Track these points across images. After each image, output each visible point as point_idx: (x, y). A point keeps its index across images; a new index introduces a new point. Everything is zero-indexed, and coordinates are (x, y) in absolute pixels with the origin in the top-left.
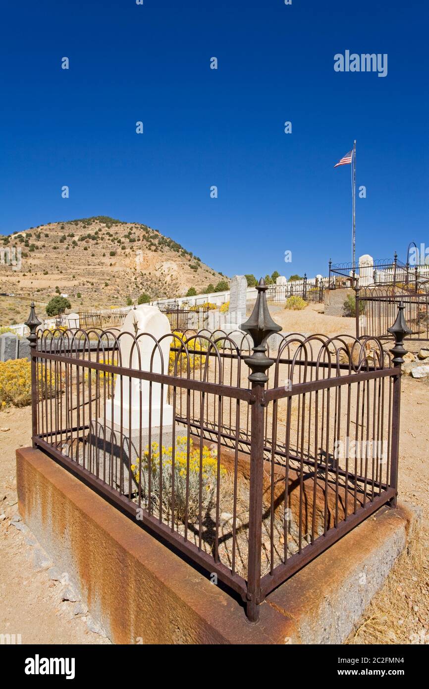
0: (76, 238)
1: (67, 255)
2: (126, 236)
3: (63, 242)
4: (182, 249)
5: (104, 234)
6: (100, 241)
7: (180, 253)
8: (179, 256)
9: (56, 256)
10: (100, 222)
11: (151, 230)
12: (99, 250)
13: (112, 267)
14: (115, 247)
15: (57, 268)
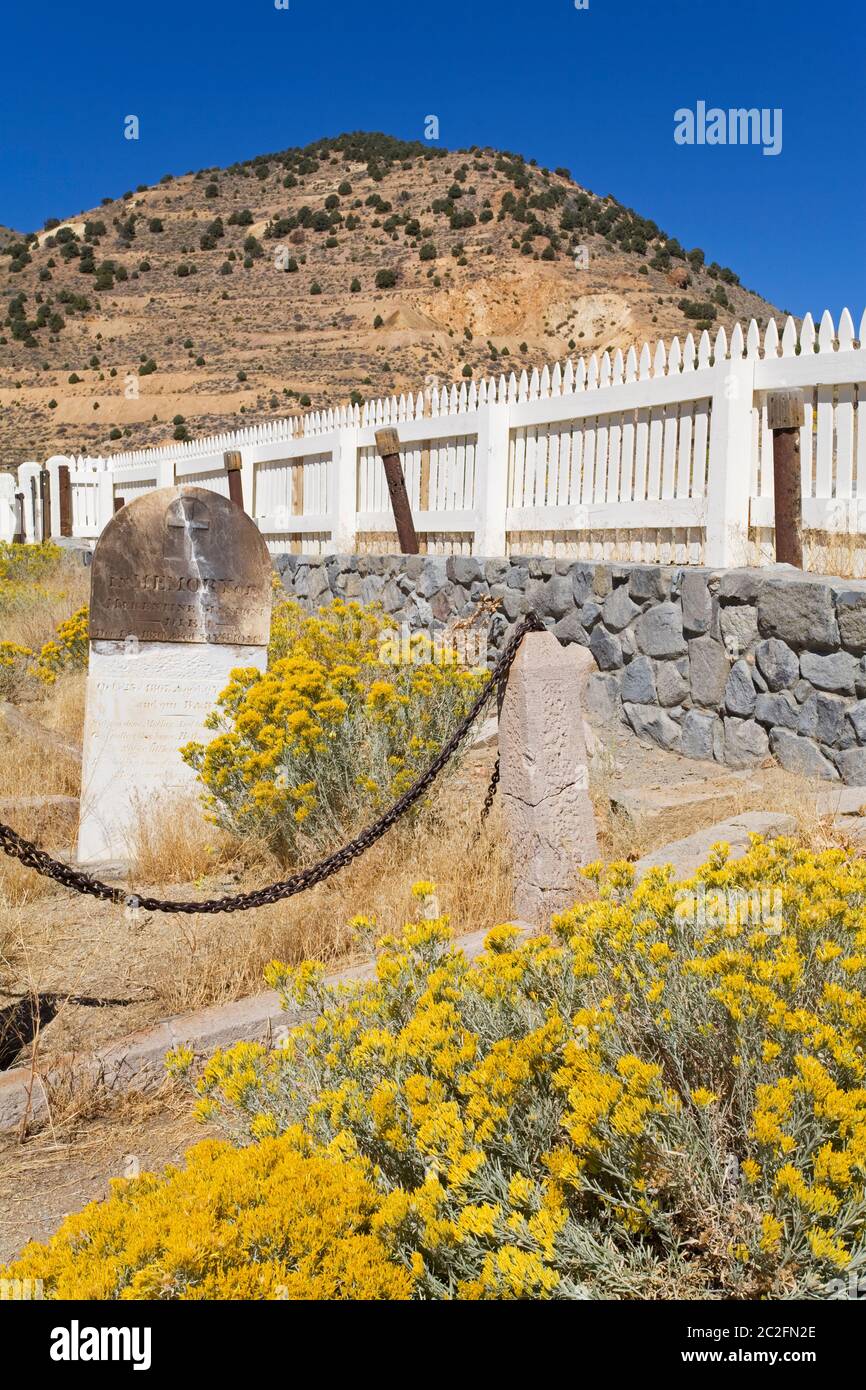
0: (258, 230)
1: (225, 297)
2: (439, 207)
3: (214, 247)
4: (663, 238)
5: (359, 204)
6: (343, 234)
7: (651, 255)
8: (643, 271)
9: (187, 302)
10: (346, 158)
11: (538, 172)
12: (341, 266)
13: (382, 330)
14: (395, 253)
15: (189, 345)
